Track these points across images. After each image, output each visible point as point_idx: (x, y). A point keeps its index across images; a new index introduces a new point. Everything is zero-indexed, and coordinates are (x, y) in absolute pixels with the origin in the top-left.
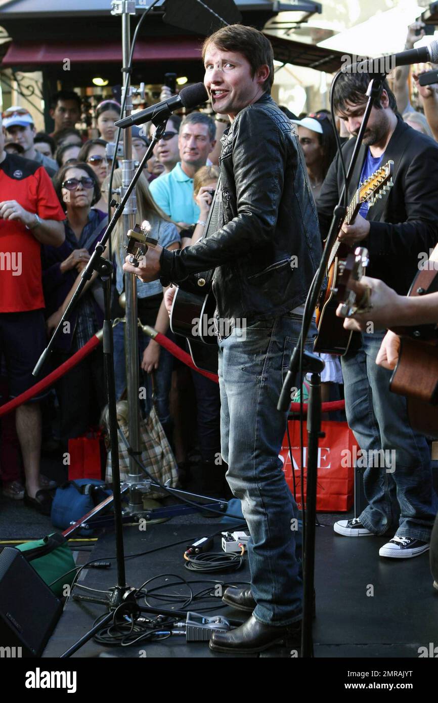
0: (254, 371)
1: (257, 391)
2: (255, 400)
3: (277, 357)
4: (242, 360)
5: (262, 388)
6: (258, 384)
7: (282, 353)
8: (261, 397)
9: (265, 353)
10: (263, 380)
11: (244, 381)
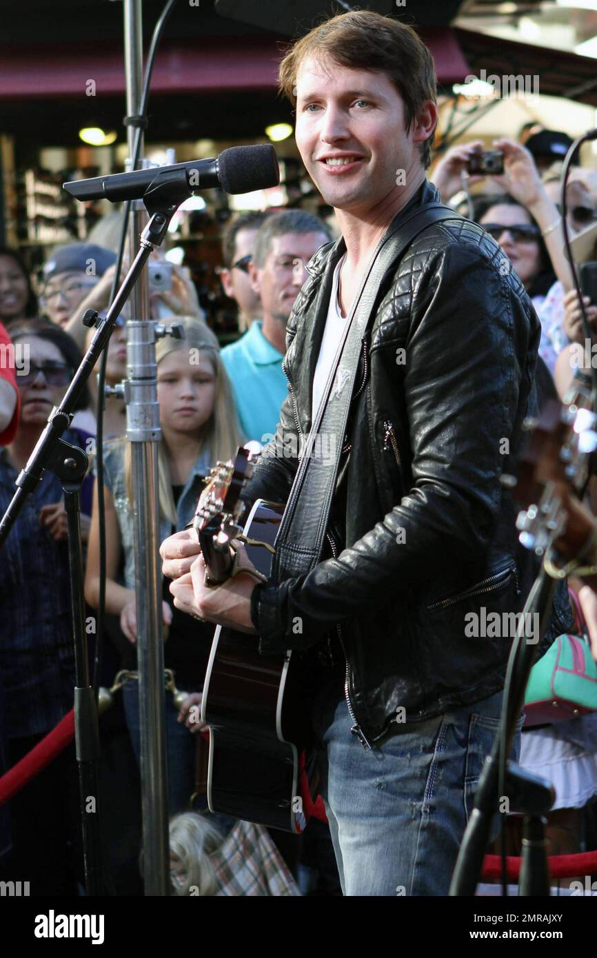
0: (406, 791)
1: (412, 835)
2: (409, 855)
3: (456, 758)
4: (379, 766)
5: (423, 829)
6: (415, 819)
7: (463, 750)
8: (422, 851)
9: (430, 750)
10: (426, 812)
11: (383, 812)
